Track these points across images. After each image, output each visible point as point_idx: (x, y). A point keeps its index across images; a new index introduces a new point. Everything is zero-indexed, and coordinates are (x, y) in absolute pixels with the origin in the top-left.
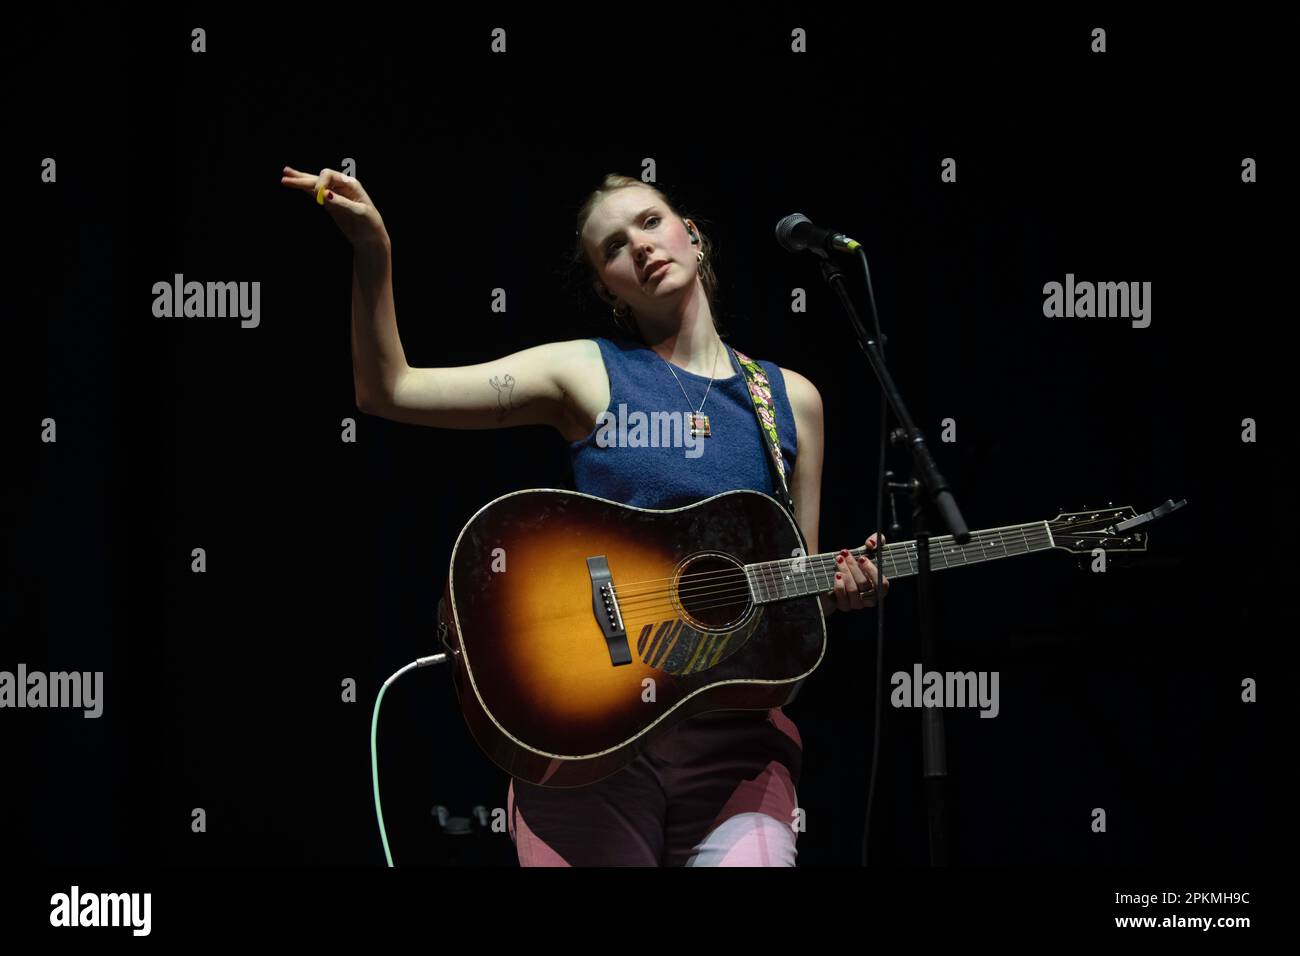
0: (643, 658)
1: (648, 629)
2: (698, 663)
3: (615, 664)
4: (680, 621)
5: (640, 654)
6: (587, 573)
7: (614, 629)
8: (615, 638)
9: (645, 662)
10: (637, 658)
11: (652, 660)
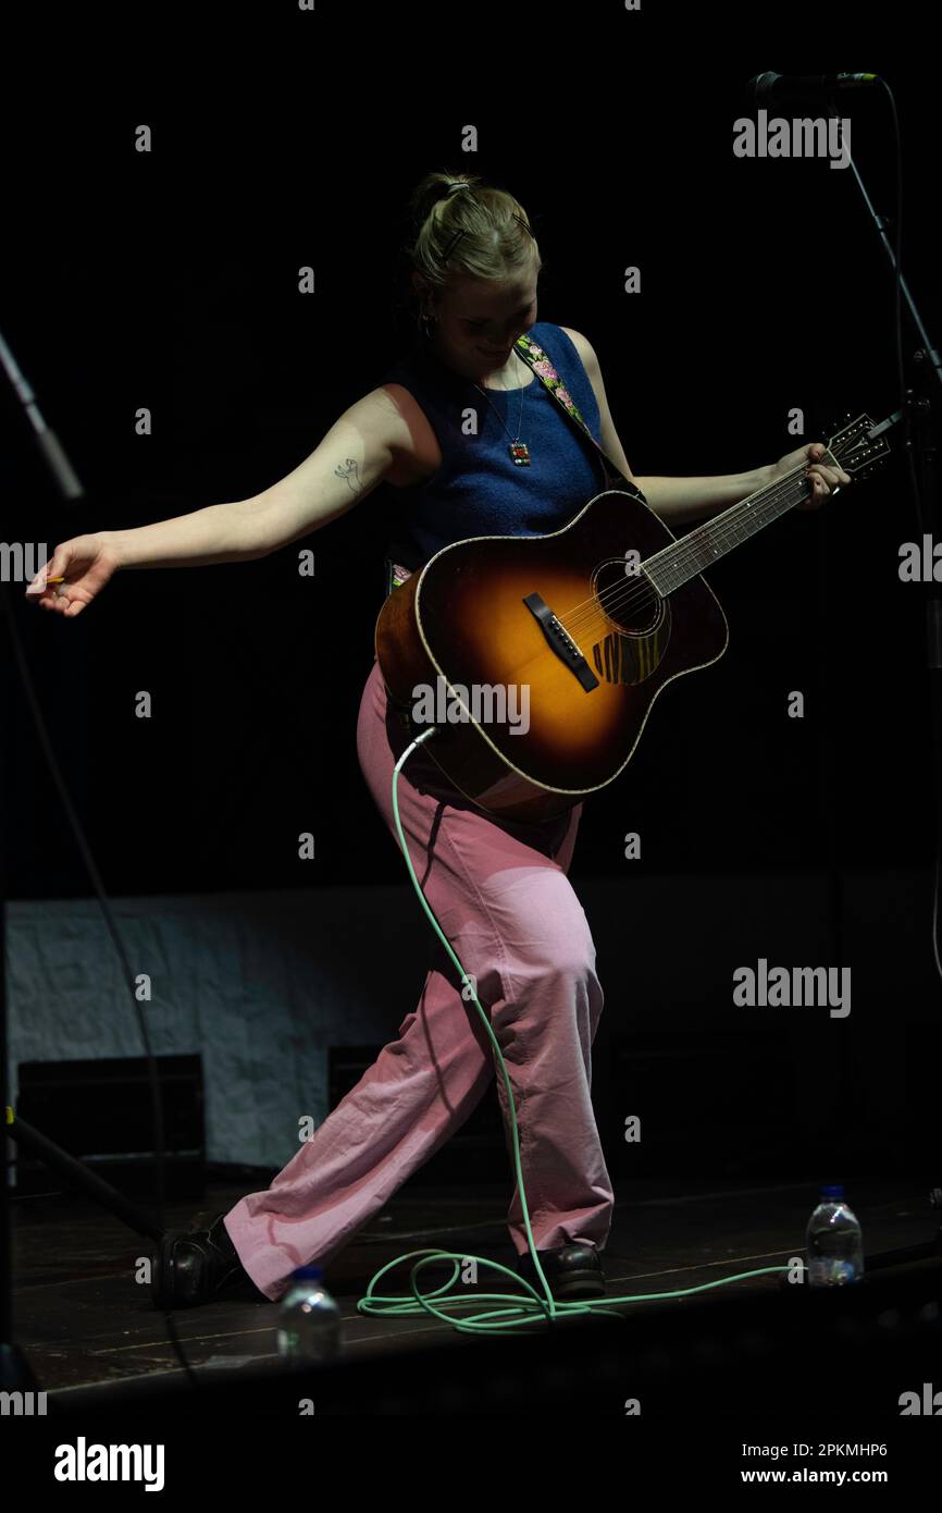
0: (605, 678)
1: (596, 648)
2: (646, 669)
3: (587, 691)
4: (616, 634)
5: (602, 674)
6: (530, 615)
7: (575, 658)
8: (577, 666)
9: (609, 680)
10: (602, 679)
11: (612, 678)
